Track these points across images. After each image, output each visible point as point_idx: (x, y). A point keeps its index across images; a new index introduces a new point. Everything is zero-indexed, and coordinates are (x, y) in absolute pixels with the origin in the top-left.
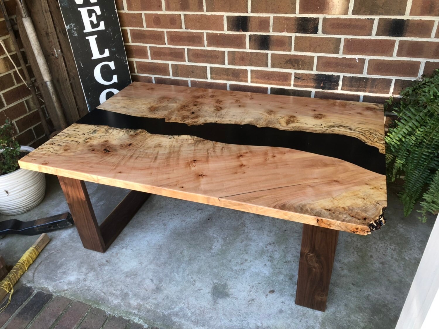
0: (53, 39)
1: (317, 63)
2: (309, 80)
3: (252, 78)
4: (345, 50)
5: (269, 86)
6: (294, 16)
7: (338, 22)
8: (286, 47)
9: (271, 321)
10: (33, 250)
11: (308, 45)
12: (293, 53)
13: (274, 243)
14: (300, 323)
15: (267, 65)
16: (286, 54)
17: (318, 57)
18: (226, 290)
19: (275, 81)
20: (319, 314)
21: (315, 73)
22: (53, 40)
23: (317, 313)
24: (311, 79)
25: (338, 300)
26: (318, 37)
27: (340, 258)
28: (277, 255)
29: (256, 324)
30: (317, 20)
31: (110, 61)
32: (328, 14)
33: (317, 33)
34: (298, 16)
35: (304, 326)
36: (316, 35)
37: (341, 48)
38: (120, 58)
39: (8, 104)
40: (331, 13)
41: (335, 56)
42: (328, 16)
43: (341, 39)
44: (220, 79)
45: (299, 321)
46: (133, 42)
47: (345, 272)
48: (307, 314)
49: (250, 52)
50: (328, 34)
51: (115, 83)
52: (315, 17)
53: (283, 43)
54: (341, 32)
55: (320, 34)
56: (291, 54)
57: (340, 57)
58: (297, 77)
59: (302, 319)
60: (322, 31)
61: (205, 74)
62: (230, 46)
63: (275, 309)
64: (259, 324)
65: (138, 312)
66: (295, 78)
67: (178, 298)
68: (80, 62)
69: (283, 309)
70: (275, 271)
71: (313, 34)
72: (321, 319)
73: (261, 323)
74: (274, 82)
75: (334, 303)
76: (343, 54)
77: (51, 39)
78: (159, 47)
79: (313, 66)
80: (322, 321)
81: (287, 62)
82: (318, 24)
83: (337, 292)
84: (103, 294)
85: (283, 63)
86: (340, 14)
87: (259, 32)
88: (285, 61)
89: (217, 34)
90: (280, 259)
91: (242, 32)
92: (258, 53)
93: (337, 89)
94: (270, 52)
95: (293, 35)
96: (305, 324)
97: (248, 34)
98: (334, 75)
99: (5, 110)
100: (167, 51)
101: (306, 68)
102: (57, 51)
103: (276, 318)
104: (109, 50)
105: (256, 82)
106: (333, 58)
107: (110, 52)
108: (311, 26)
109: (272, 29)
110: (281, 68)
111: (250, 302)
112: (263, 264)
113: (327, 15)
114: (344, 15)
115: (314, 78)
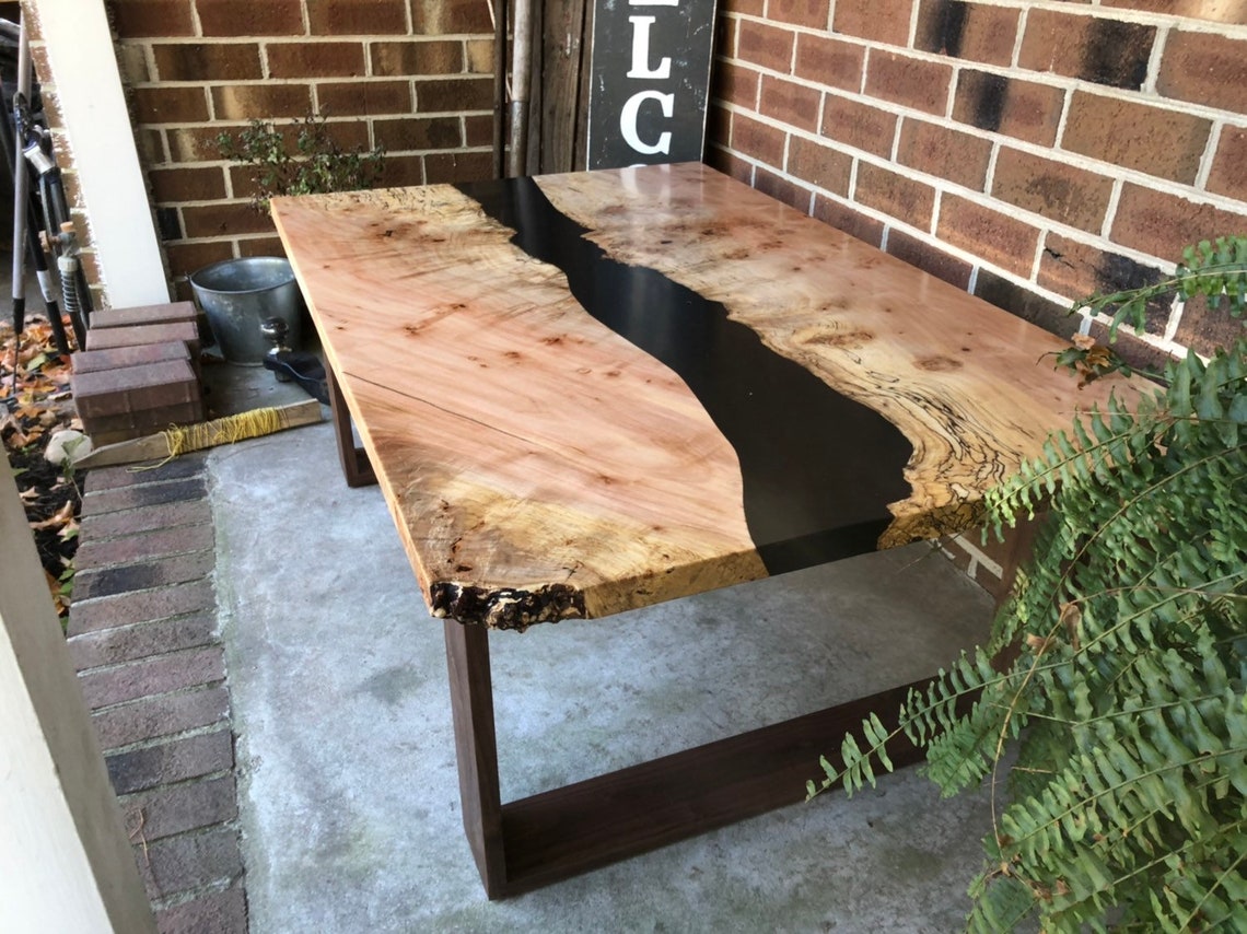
0: (574, 10)
1: (1118, 207)
2: (1080, 271)
3: (940, 220)
4: (1217, 174)
5: (977, 263)
6: (1087, 13)
7: (1217, 50)
8: (1042, 127)
9: (375, 812)
10: (270, 413)
11: (1106, 131)
12: (1057, 154)
13: (637, 693)
14: (415, 869)
15: (983, 185)
16: (1037, 154)
17: (1127, 186)
18: (404, 692)
19: (996, 247)
20: (478, 896)
21: (1106, 249)
22: (571, 14)
23: (476, 891)
24: (1088, 267)
25: (565, 916)
26: (1140, 105)
27: (736, 852)
28: (600, 719)
29: (347, 787)
30: (1148, 32)
31: (667, 93)
32: (1189, 16)
33: (1137, 88)
34: (1096, 14)
35: (411, 881)
36: (1135, 93)
37: (1207, 161)
38: (693, 91)
39: (470, 144)
40: (1199, 11)
41: (1179, 190)
42: (1188, 25)
43: (1211, 122)
44: (872, 206)
45: (418, 863)
46: (740, 57)
47: (691, 889)
48: (457, 870)
49: (953, 132)
50: (1174, 98)
51: (661, 153)
52: (1143, 24)
53: (1035, 112)
54: (1217, 94)
55: (1147, 96)
56: (1052, 159)
57: (1197, 202)
58: (1050, 251)
59: (430, 866)
60: (1157, 82)
61: (846, 179)
62: (911, 102)
63: (420, 801)
64: (350, 794)
65: (246, 605)
66: (1047, 249)
67: (322, 636)
68: (600, 76)
69: (431, 815)
70: (540, 741)
71: (1126, 92)
72: (464, 907)
73: (355, 797)
74: (989, 250)
75: (546, 910)
76: (1206, 189)
77: (570, 10)
78: (779, 80)
79: (1104, 218)
80: (460, 913)
81: (1035, 184)
82: (1147, 53)
83: (591, 901)
84: (252, 543)
85: (1025, 185)
86: (1226, 19)
87: (984, 62)
88: (1031, 180)
89: (890, 54)
90: (595, 729)
91: (946, 57)
92: (968, 136)
93: (1162, 332)
94: (998, 139)
95: (1070, 84)
96: (416, 880)
97: (958, 64)
98: (1162, 270)
99: (460, 154)
100: (790, 95)
101: (1081, 222)
102: (571, 43)
103: (393, 816)
104: (672, 64)
105: (948, 239)
106: (1173, 197)
107: (674, 68)
108: (1127, 54)
109: (1018, 53)
110: (1016, 202)
111: (405, 747)
112: (546, 710)
113: (1183, 18)
114: (1237, 26)
115: (1097, 265)
